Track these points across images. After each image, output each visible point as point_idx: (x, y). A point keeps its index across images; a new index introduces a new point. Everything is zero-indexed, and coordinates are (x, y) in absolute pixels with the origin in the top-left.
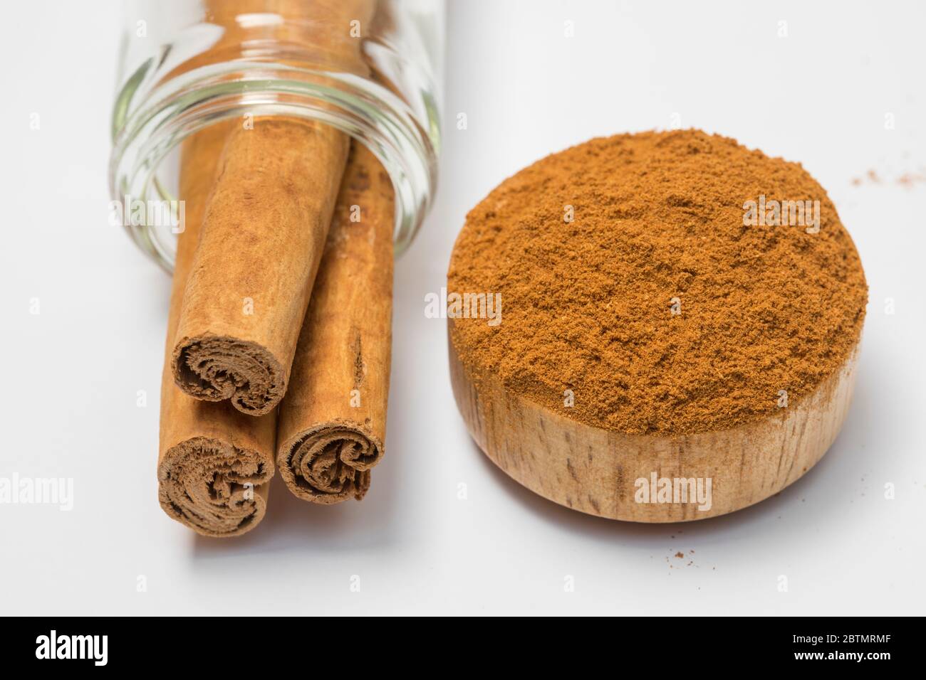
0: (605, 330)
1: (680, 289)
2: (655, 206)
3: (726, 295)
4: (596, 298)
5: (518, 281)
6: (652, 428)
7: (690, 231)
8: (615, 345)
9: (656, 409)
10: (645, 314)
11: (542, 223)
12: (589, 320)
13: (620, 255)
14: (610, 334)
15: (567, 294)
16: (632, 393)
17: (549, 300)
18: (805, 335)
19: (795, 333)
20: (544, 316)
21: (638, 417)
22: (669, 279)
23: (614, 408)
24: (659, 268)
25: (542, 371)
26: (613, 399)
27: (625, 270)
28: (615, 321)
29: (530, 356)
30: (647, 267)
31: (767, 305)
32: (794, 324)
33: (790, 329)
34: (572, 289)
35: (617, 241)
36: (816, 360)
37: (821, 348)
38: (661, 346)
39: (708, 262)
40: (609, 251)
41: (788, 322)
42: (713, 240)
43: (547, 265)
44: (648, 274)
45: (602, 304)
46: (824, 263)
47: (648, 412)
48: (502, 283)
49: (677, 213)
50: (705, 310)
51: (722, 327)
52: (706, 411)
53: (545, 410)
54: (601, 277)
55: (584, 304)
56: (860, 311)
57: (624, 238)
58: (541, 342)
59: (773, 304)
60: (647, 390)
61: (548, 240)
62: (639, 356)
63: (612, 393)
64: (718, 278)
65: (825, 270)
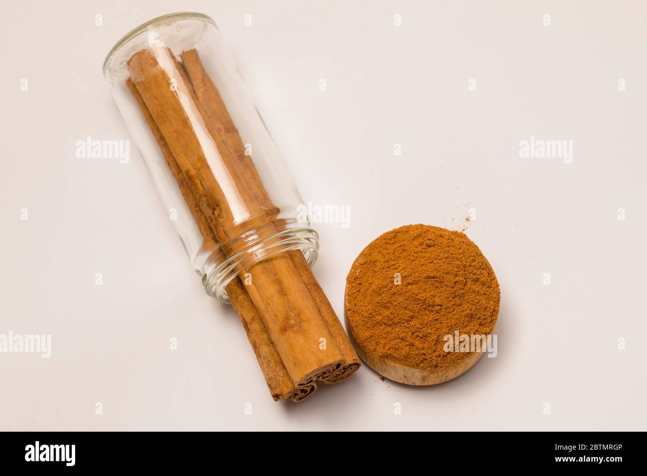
0: (413, 333)
1: (437, 312)
2: (423, 280)
3: (453, 311)
4: (407, 321)
5: (376, 315)
6: (436, 366)
7: (437, 287)
8: (418, 338)
9: (437, 360)
10: (426, 324)
11: (381, 290)
12: (407, 330)
13: (413, 302)
14: (416, 334)
15: (396, 320)
16: (428, 356)
17: (390, 323)
18: (483, 317)
19: (479, 318)
20: (389, 329)
21: (431, 364)
22: (433, 309)
23: (422, 362)
24: (429, 306)
25: (393, 352)
26: (421, 360)
27: (416, 309)
28: (417, 329)
29: (387, 347)
30: (424, 306)
31: (468, 311)
32: (479, 315)
33: (477, 317)
34: (398, 318)
35: (411, 297)
36: (488, 325)
37: (489, 320)
38: (435, 337)
39: (445, 300)
40: (408, 301)
41: (476, 315)
42: (445, 290)
43: (387, 308)
44: (425, 309)
45: (410, 323)
46: (484, 284)
47: (435, 362)
48: (371, 316)
49: (430, 281)
50: (447, 319)
51: (455, 325)
52: (454, 357)
53: (396, 364)
54: (408, 312)
55: (404, 323)
56: (499, 298)
57: (413, 295)
58: (390, 340)
59: (471, 310)
60: (433, 354)
61: (385, 298)
62: (427, 341)
63: (420, 358)
64: (449, 305)
65: (485, 287)
